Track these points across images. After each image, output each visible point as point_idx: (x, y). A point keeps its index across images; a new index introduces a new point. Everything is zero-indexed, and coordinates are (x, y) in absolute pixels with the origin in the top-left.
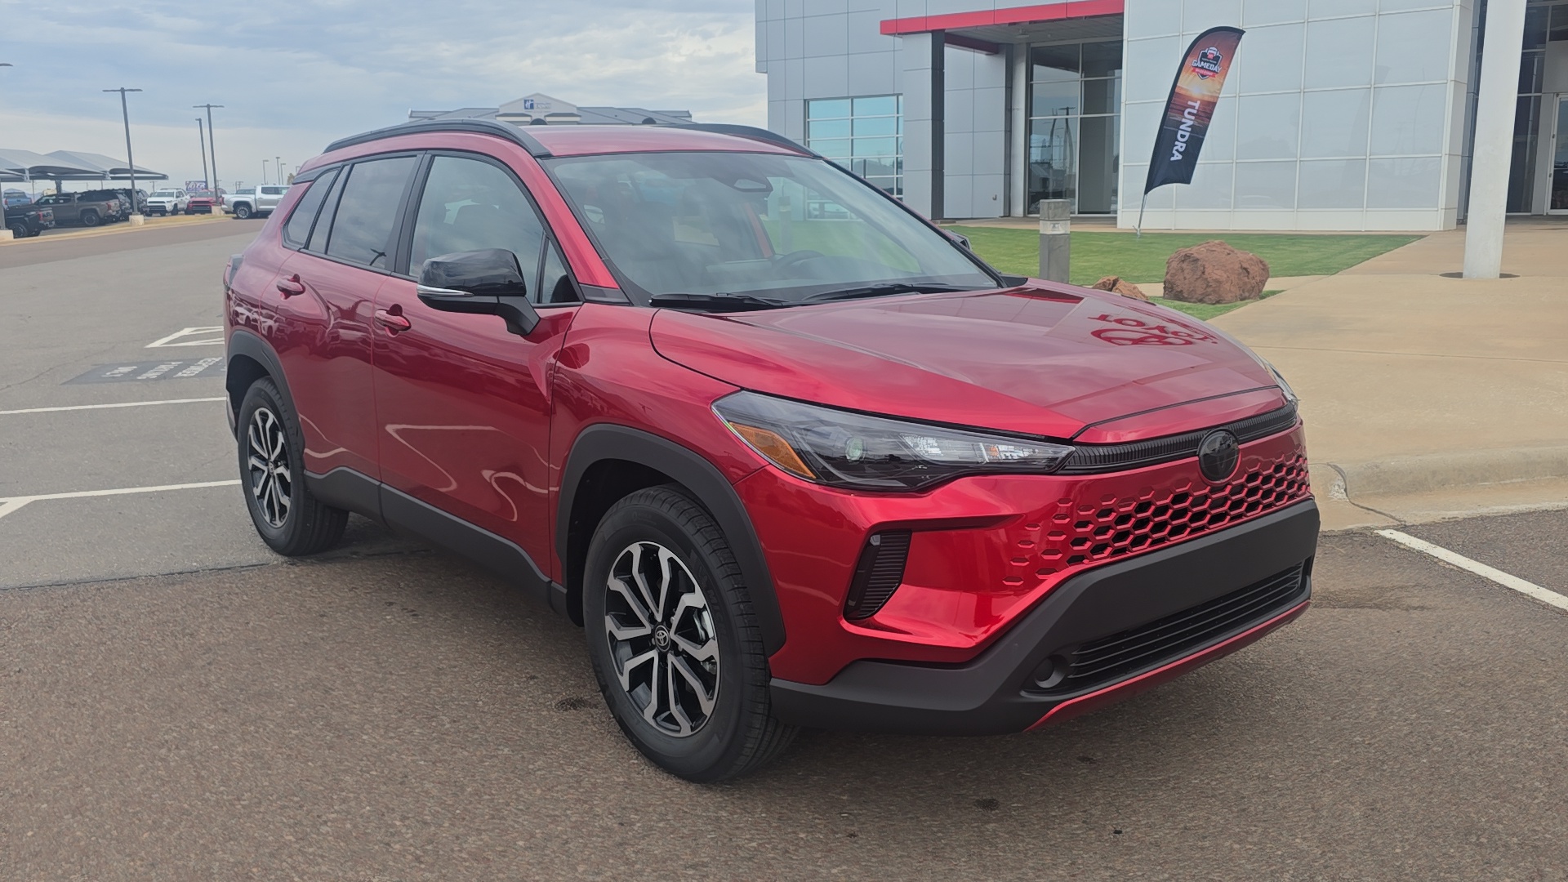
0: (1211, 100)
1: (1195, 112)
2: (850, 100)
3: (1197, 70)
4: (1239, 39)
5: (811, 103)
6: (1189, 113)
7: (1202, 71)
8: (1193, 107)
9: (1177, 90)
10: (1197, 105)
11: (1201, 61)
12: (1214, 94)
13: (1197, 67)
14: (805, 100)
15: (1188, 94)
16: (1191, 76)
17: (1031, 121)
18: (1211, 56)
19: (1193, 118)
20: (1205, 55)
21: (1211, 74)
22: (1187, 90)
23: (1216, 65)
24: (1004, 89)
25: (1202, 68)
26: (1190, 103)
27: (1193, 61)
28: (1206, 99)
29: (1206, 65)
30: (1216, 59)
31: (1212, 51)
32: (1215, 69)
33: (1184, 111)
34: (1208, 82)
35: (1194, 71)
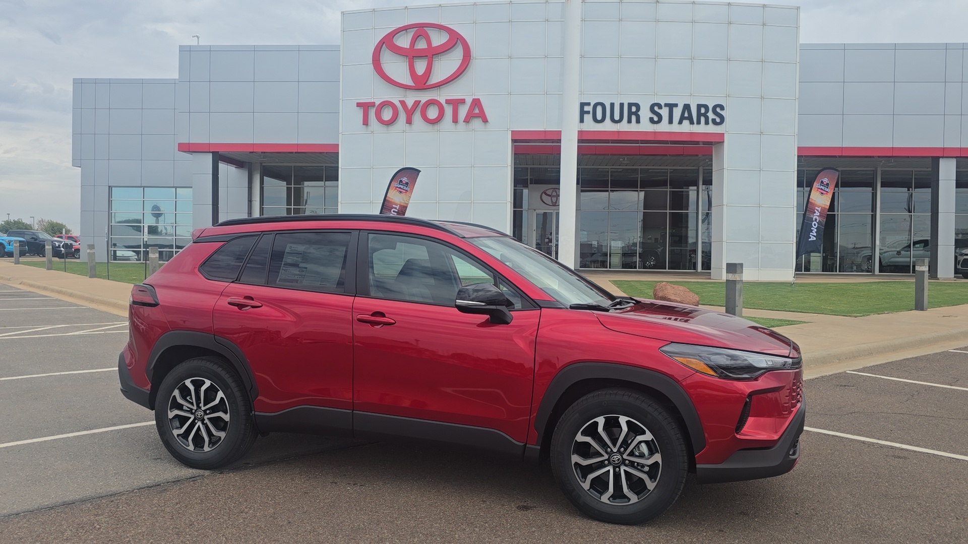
0: (405, 205)
1: (397, 211)
2: (142, 189)
3: (397, 189)
4: (418, 174)
5: (113, 188)
6: (394, 211)
7: (400, 190)
8: (396, 208)
9: (387, 198)
10: (398, 207)
11: (399, 184)
12: (406, 202)
13: (397, 187)
14: (109, 187)
15: (393, 201)
16: (395, 192)
17: (263, 208)
18: (404, 182)
19: (396, 214)
20: (401, 181)
21: (405, 191)
22: (392, 199)
23: (407, 187)
24: (247, 189)
25: (400, 188)
26: (394, 206)
27: (394, 184)
28: (402, 204)
29: (402, 187)
30: (407, 183)
31: (405, 180)
32: (407, 189)
33: (391, 210)
34: (403, 195)
35: (396, 189)
